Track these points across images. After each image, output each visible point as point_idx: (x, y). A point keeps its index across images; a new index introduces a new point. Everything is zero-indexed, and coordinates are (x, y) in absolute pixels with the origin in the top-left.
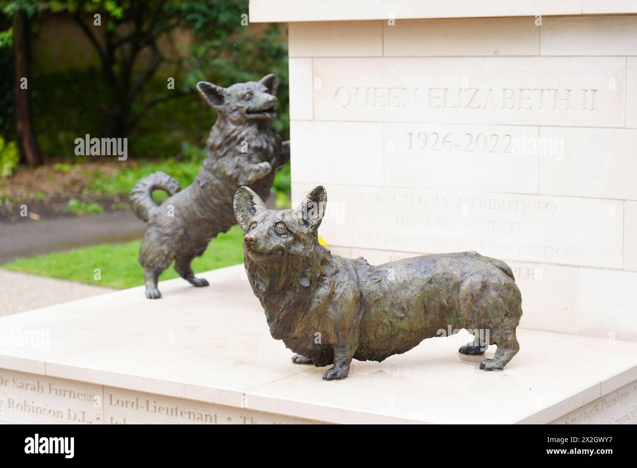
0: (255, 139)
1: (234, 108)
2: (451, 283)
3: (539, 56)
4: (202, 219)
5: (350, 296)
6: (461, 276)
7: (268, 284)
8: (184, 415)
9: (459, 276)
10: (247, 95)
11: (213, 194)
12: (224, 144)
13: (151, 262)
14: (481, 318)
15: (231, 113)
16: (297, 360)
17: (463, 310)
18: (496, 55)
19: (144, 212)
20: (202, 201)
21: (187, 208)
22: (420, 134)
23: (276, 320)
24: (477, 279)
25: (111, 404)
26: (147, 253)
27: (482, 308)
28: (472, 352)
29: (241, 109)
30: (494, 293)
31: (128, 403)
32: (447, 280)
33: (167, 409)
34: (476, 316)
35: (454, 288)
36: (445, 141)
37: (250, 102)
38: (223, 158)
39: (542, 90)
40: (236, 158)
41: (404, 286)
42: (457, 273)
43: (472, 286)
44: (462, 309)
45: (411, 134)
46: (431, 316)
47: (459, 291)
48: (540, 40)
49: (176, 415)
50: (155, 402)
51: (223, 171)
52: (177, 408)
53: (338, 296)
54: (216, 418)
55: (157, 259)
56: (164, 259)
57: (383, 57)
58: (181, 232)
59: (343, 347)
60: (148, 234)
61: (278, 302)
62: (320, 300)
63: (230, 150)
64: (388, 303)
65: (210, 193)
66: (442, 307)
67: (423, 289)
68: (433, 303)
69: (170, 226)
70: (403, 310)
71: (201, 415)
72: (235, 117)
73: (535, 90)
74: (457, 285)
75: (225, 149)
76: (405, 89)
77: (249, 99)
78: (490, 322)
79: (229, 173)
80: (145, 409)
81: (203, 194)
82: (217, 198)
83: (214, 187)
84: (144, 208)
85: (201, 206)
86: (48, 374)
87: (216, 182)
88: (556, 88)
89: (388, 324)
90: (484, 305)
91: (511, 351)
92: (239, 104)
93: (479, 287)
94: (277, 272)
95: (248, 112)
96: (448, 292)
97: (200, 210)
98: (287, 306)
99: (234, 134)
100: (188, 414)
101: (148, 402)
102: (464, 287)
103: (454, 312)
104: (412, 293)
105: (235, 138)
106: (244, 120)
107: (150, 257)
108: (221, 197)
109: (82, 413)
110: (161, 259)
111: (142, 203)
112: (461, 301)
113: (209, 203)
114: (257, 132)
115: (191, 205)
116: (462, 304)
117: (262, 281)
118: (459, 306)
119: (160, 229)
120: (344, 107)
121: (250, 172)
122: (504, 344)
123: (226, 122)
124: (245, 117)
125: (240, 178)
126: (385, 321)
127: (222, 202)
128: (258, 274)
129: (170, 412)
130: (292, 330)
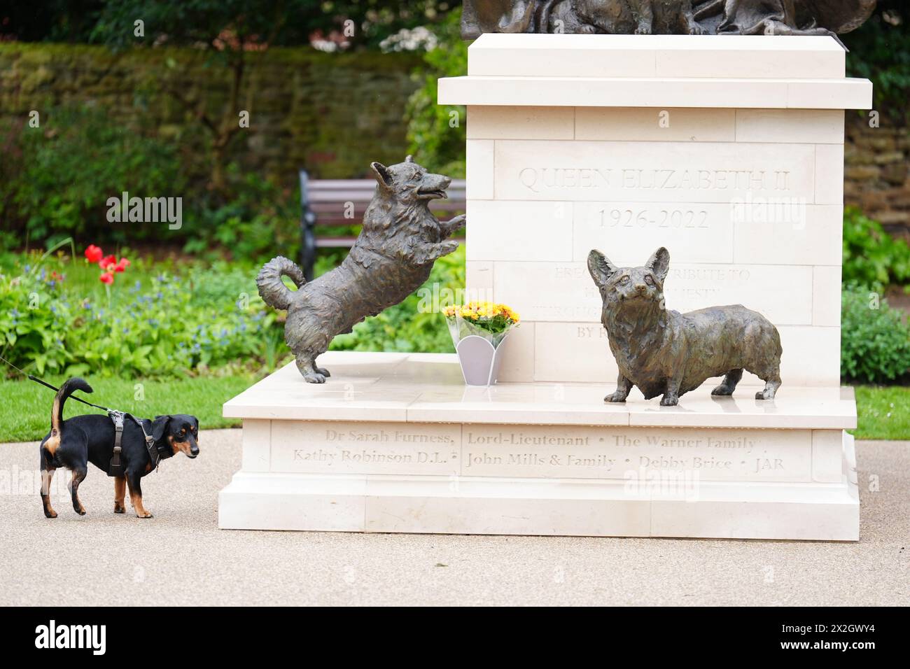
0: (425, 219)
1: (404, 189)
2: (738, 328)
3: (735, 142)
4: (364, 300)
5: (683, 337)
6: (744, 322)
7: (635, 326)
8: (553, 442)
9: (742, 323)
10: (417, 176)
11: (380, 275)
12: (393, 224)
13: (310, 346)
14: (760, 356)
15: (401, 193)
16: (614, 399)
17: (748, 351)
18: (693, 140)
19: (282, 297)
20: (364, 282)
21: (346, 290)
22: (612, 212)
23: (635, 357)
24: (756, 324)
25: (470, 442)
26: (305, 338)
27: (762, 348)
28: (726, 393)
29: (412, 190)
30: (768, 336)
31: (490, 440)
32: (735, 326)
33: (535, 438)
34: (757, 354)
35: (740, 332)
36: (640, 217)
37: (421, 182)
38: (393, 238)
39: (737, 172)
40: (410, 238)
41: (710, 330)
42: (740, 320)
43: (754, 330)
44: (747, 348)
45: (603, 211)
46: (725, 355)
47: (744, 334)
48: (735, 128)
49: (544, 442)
50: (521, 435)
51: (397, 250)
52: (545, 438)
53: (676, 337)
54: (587, 441)
55: (317, 343)
56: (324, 343)
57: (574, 140)
58: (339, 315)
59: (675, 380)
60: (301, 319)
61: (640, 341)
62: (668, 339)
63: (401, 229)
64: (702, 343)
65: (378, 273)
66: (733, 348)
67: (722, 332)
68: (727, 344)
69: (330, 309)
70: (712, 349)
71: (572, 440)
72: (406, 197)
73: (730, 171)
74: (742, 330)
75: (395, 230)
76: (597, 170)
77: (419, 180)
78: (766, 359)
79: (405, 253)
80: (510, 442)
81: (368, 275)
82: (384, 278)
83: (382, 267)
84: (281, 294)
85: (363, 287)
86: (409, 420)
87: (386, 262)
88: (750, 170)
89: (702, 361)
90: (763, 345)
91: (777, 384)
92: (408, 185)
93: (759, 330)
94: (644, 315)
95: (420, 192)
96: (736, 335)
97: (362, 291)
98: (648, 344)
99: (406, 214)
100: (557, 440)
101: (513, 435)
102: (748, 331)
103: (739, 352)
104: (715, 336)
105: (407, 218)
106: (415, 200)
107: (309, 341)
108: (390, 278)
109: (435, 455)
110: (321, 343)
111: (277, 288)
112: (746, 343)
113: (374, 284)
114: (425, 212)
115: (351, 287)
116: (747, 346)
117: (629, 324)
118: (745, 347)
119: (317, 312)
120: (529, 187)
121: (432, 250)
122: (773, 377)
123: (396, 203)
124: (416, 198)
125: (415, 257)
126: (700, 359)
127: (388, 282)
128: (627, 319)
129: (537, 441)
130: (646, 364)
